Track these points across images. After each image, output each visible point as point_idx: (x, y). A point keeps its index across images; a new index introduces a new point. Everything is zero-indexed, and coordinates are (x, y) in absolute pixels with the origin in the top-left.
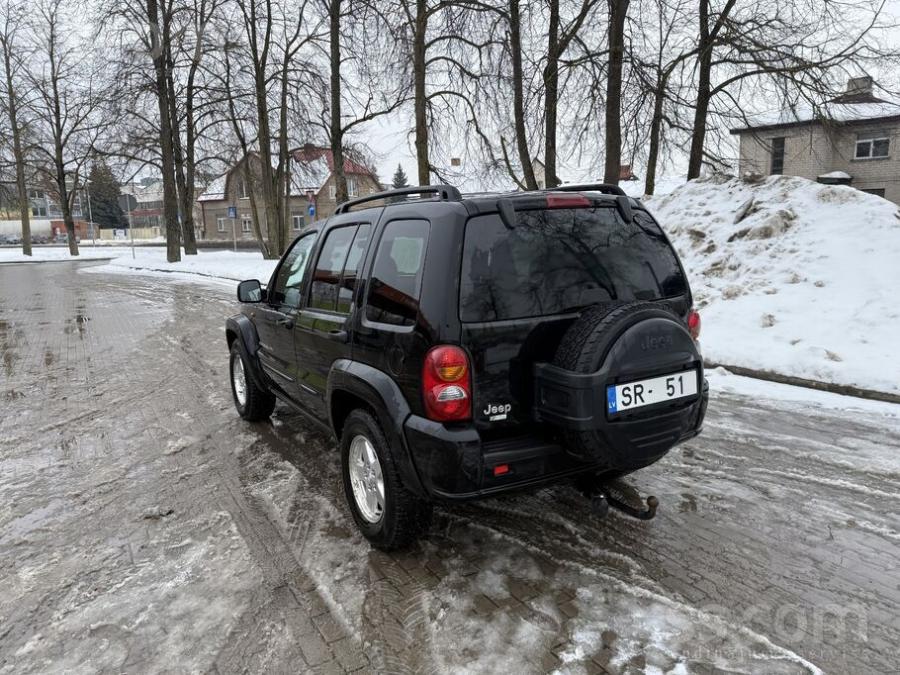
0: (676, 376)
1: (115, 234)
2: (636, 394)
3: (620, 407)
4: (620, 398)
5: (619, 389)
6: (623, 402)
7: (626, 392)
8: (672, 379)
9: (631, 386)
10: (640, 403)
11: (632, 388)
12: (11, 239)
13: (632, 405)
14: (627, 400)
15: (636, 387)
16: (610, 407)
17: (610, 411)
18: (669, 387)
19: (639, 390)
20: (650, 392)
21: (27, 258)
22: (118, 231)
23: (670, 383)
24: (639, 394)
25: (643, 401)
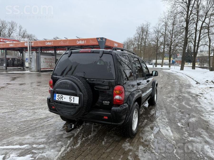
0: (73, 97)
1: (188, 64)
2: (61, 98)
3: (57, 99)
4: (57, 97)
5: (57, 95)
6: (58, 98)
7: (59, 96)
8: (71, 97)
9: (60, 95)
10: (62, 100)
11: (60, 96)
12: (166, 64)
13: (60, 100)
14: (59, 98)
15: (61, 96)
16: (54, 98)
17: (54, 99)
18: (70, 99)
19: (62, 97)
20: (65, 98)
21: (162, 68)
22: (189, 63)
23: (71, 98)
24: (62, 98)
25: (63, 100)
